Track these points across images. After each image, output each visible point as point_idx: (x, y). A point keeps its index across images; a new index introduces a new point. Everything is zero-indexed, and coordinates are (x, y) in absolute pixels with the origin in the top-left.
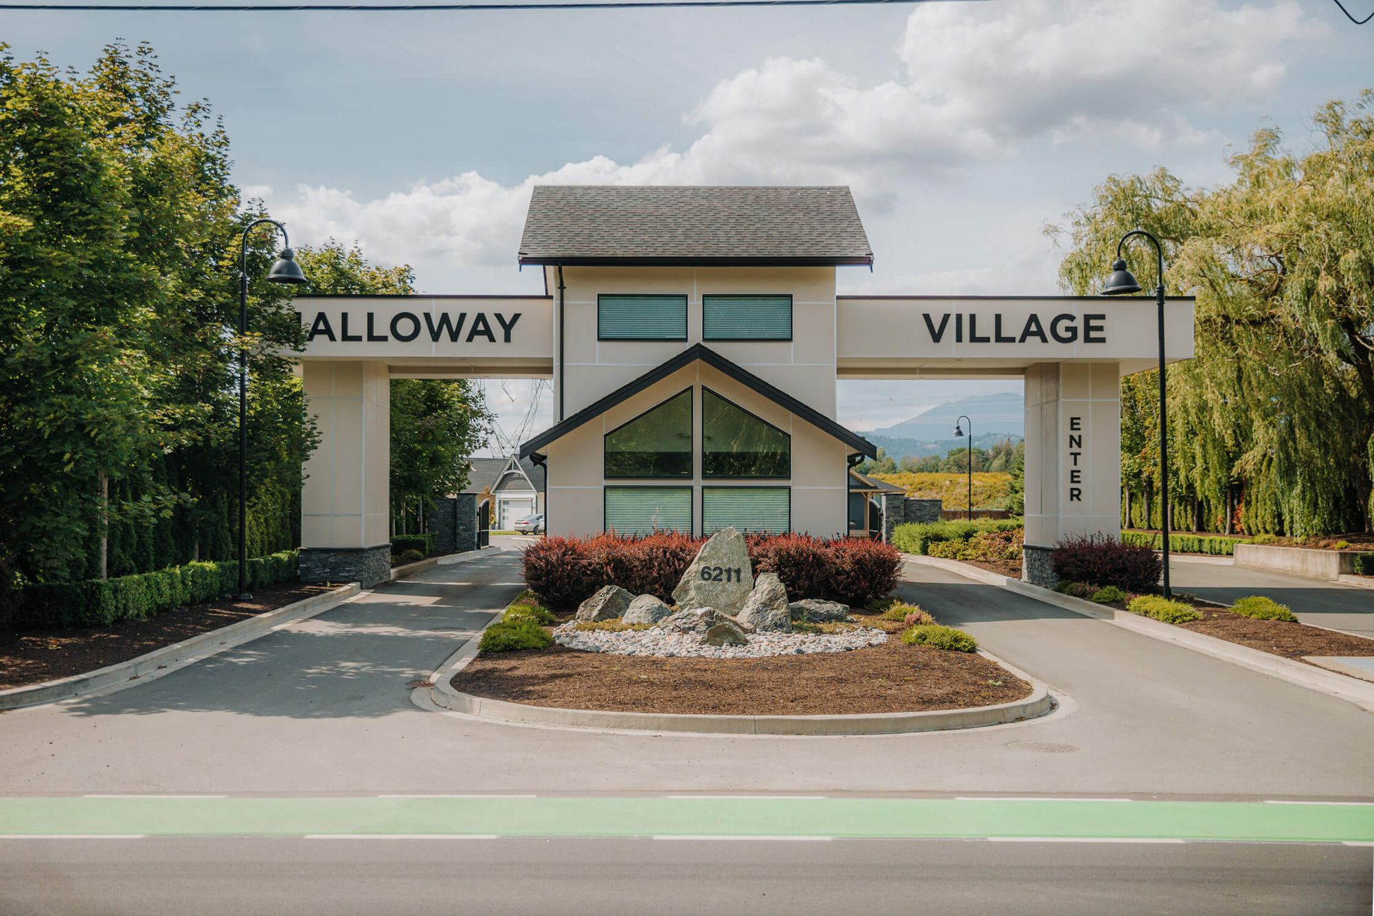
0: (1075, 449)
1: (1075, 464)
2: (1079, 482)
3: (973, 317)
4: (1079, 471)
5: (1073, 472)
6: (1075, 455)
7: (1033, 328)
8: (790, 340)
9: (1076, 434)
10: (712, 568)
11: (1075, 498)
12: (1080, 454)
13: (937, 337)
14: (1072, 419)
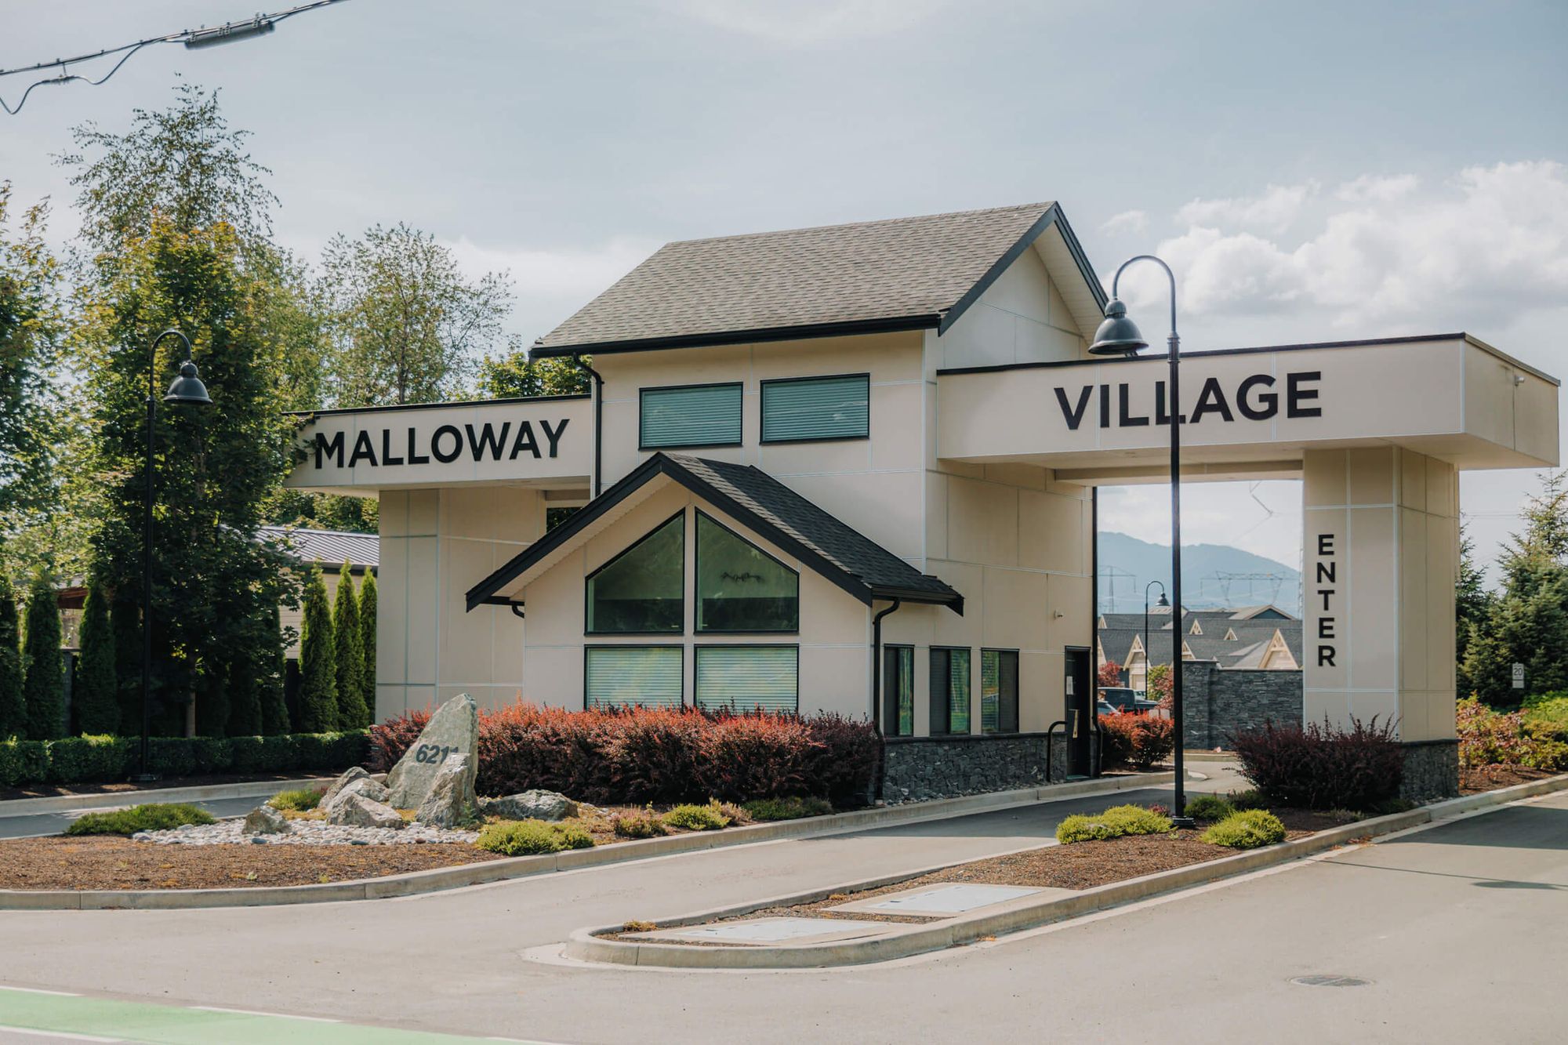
0: (1326, 584)
1: (1326, 608)
2: (1332, 636)
3: (1124, 389)
4: (1332, 620)
5: (1322, 620)
6: (1326, 593)
7: (1212, 400)
8: (866, 437)
9: (1326, 561)
10: (430, 747)
11: (1325, 662)
12: (1332, 592)
13: (1074, 421)
14: (1321, 537)
